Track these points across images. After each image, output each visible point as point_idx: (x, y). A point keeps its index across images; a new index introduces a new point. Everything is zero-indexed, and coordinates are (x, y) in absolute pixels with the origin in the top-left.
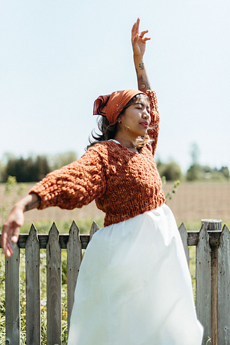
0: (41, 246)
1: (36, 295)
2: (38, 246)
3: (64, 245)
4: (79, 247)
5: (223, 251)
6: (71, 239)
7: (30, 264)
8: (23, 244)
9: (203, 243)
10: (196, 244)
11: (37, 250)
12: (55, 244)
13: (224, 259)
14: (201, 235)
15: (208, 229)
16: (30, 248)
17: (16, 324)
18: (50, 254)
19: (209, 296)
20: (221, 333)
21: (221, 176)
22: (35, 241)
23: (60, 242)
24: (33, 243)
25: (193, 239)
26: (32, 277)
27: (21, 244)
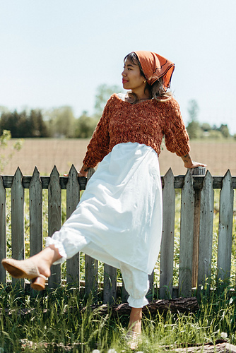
0: (43, 187)
1: (39, 230)
2: (40, 186)
3: (64, 186)
4: (78, 188)
5: (205, 193)
6: (70, 181)
7: (33, 202)
8: (27, 184)
9: (187, 186)
10: (182, 187)
11: (40, 190)
12: (57, 185)
13: (206, 200)
14: (186, 179)
15: (193, 174)
16: (33, 189)
17: (21, 254)
18: (51, 194)
19: (191, 233)
20: (201, 263)
21: (220, 135)
22: (38, 182)
23: (60, 183)
24: (36, 184)
25: (179, 183)
26: (36, 214)
27: (25, 185)
